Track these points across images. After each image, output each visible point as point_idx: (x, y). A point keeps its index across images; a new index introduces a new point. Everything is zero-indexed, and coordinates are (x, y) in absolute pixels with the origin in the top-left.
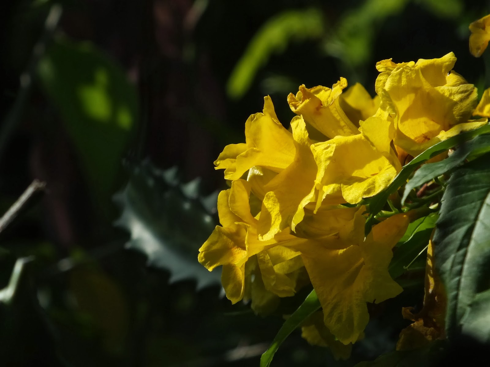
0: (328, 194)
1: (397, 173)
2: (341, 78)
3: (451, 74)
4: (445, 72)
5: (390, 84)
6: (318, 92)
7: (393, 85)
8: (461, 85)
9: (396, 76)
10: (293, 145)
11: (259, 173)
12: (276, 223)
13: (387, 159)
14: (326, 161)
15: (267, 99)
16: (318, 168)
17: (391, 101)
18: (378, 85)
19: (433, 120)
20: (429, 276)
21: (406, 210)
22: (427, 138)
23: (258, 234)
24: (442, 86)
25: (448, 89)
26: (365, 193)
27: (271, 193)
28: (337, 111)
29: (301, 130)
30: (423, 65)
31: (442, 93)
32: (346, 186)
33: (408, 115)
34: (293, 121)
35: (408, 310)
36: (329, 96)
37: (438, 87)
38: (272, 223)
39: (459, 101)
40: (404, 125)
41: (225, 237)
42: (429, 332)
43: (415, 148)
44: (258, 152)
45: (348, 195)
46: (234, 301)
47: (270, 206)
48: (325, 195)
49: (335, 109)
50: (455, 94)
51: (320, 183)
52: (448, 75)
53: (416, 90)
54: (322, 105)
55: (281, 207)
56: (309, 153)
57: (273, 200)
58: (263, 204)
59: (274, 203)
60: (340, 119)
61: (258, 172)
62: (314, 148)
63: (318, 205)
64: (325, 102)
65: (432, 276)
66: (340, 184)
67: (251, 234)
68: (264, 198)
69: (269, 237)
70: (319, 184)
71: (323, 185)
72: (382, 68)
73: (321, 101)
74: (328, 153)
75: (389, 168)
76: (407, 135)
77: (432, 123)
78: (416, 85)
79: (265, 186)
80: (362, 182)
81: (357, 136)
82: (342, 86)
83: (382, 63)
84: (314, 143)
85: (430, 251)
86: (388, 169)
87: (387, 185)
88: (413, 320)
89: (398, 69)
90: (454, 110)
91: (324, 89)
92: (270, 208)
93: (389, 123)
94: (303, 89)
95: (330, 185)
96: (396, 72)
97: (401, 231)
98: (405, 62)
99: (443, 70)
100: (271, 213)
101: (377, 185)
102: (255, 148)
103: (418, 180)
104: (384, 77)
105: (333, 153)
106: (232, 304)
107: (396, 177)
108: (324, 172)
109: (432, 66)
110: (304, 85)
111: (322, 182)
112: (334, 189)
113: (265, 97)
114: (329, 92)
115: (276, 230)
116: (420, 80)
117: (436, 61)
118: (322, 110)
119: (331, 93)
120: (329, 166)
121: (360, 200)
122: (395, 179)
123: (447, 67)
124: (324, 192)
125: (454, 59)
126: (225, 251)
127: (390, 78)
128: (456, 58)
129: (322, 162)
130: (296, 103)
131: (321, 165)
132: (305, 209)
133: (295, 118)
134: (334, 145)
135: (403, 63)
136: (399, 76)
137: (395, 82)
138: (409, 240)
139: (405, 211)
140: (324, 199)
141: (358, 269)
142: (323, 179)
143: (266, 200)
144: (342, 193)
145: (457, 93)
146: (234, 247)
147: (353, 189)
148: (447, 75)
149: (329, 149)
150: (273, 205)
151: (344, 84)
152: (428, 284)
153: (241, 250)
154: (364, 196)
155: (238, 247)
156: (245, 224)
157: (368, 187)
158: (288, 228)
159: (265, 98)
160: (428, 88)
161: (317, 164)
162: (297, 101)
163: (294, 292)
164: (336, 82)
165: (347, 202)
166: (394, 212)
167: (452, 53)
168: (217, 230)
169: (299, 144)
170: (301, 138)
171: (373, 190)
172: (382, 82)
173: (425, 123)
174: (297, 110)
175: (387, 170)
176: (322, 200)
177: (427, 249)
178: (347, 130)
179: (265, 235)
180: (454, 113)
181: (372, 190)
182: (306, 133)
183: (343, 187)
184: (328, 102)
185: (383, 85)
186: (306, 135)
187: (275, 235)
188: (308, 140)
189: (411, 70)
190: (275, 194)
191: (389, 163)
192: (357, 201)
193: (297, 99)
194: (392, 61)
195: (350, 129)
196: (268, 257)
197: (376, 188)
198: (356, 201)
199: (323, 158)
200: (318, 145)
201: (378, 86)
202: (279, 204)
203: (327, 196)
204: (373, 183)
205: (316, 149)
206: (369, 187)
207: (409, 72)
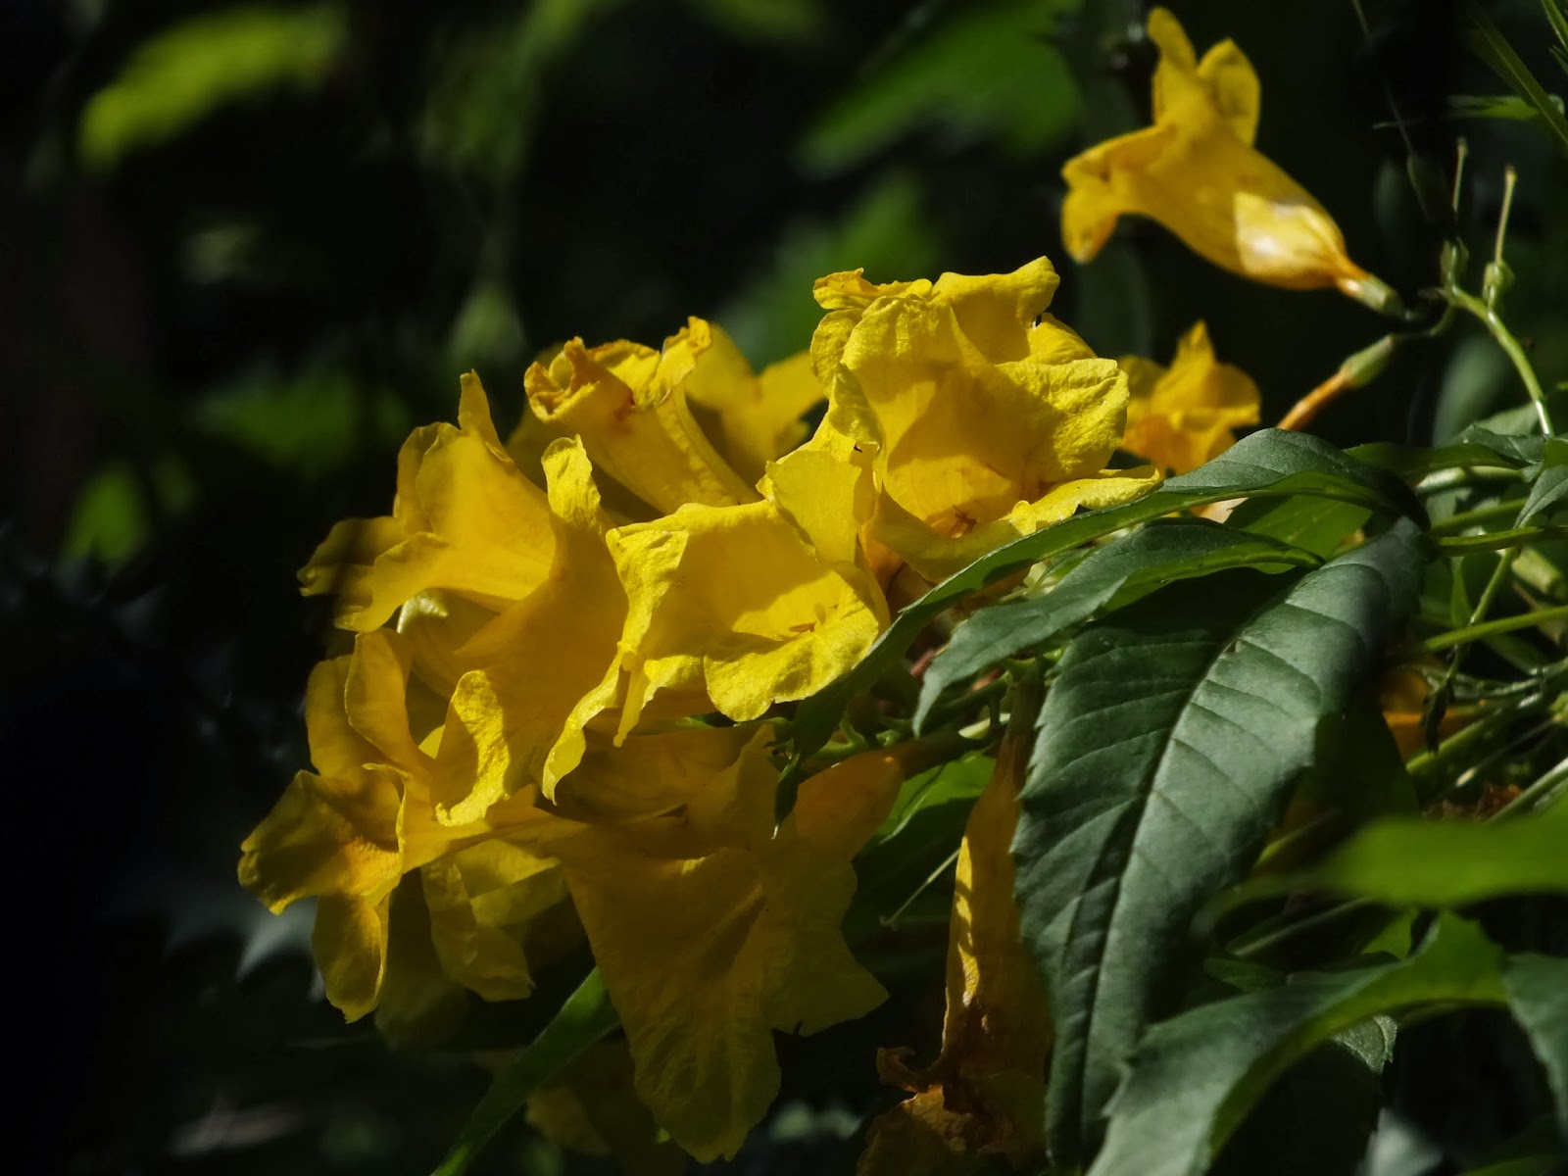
0: (661, 688)
1: (881, 631)
2: (692, 319)
3: (1043, 326)
4: (1025, 319)
5: (860, 350)
6: (617, 359)
7: (868, 351)
8: (1075, 362)
9: (877, 325)
10: (548, 529)
11: (433, 609)
12: (490, 769)
13: (846, 584)
14: (656, 582)
15: (470, 381)
16: (631, 605)
17: (865, 403)
18: (818, 349)
19: (990, 467)
20: (961, 950)
21: (888, 739)
22: (966, 519)
23: (434, 806)
24: (1019, 360)
25: (1037, 373)
26: (779, 688)
27: (475, 676)
28: (679, 422)
29: (577, 483)
30: (957, 293)
31: (1018, 382)
32: (720, 663)
33: (914, 446)
34: (551, 454)
35: (896, 1058)
36: (653, 375)
37: (1008, 364)
38: (480, 768)
39: (1070, 411)
40: (896, 478)
41: (324, 809)
42: (957, 1128)
43: (938, 552)
44: (442, 546)
45: (725, 693)
46: (353, 1013)
47: (472, 716)
48: (654, 691)
49: (673, 417)
50: (1058, 389)
51: (634, 651)
52: (1034, 328)
53: (940, 371)
54: (632, 402)
55: (507, 721)
56: (604, 555)
57: (482, 697)
58: (452, 706)
59: (486, 706)
60: (687, 449)
61: (431, 607)
62: (620, 542)
63: (629, 719)
64: (641, 391)
65: (973, 953)
66: (701, 655)
67: (414, 804)
68: (453, 692)
69: (469, 814)
70: (630, 653)
71: (645, 658)
72: (833, 297)
73: (630, 390)
74: (663, 559)
75: (855, 612)
76: (904, 507)
77: (986, 473)
78: (939, 354)
79: (456, 652)
80: (770, 653)
81: (753, 509)
82: (696, 345)
83: (831, 282)
84: (618, 525)
85: (965, 873)
86: (850, 613)
87: (850, 664)
88: (910, 1088)
89: (884, 303)
90: (1055, 437)
91: (637, 353)
92: (475, 723)
93: (858, 471)
94: (575, 353)
95: (668, 659)
96: (878, 313)
97: (880, 805)
98: (901, 281)
99: (1019, 312)
100: (477, 737)
101: (817, 664)
102: (430, 535)
103: (962, 656)
104: (838, 326)
105: (678, 559)
106: (348, 1023)
107: (879, 642)
108: (648, 619)
109: (984, 296)
110: (578, 341)
111: (641, 647)
112: (680, 671)
113: (462, 376)
114: (653, 359)
115: (492, 791)
116: (952, 339)
117: (995, 282)
118: (634, 420)
119: (661, 365)
120: (665, 599)
121: (763, 708)
122: (876, 646)
123: (1032, 301)
124: (646, 682)
125: (1053, 278)
126: (325, 852)
127: (860, 329)
128: (1057, 276)
129: (645, 586)
130: (552, 394)
131: (638, 596)
132: (589, 731)
133: (557, 444)
134: (684, 536)
135: (895, 284)
136: (887, 325)
137: (874, 343)
138: (895, 833)
139: (886, 744)
140: (649, 703)
141: (745, 923)
142: (645, 638)
143: (459, 695)
144: (706, 687)
145: (1063, 384)
146: (353, 839)
147: (742, 673)
148: (1031, 326)
149: (667, 547)
150: (483, 713)
151: (703, 339)
152: (960, 976)
153: (376, 850)
154: (776, 698)
155: (365, 841)
156: (397, 770)
157: (789, 668)
158: (530, 788)
159: (464, 379)
160: (978, 364)
161: (627, 590)
162: (553, 389)
163: (530, 987)
164: (675, 332)
165: (724, 713)
166: (850, 745)
167: (1043, 258)
168: (301, 786)
169: (568, 527)
170: (576, 509)
171: (806, 681)
172: (832, 341)
173: (964, 472)
174: (553, 417)
175: (848, 619)
176: (644, 705)
177: (955, 863)
178: (710, 484)
179: (456, 806)
180: (1056, 447)
181: (802, 678)
182: (594, 493)
183: (708, 666)
184: (647, 392)
185: (835, 352)
186: (593, 499)
187: (491, 809)
188: (599, 515)
189: (923, 307)
190: (489, 678)
191: (855, 597)
192: (752, 714)
193: (555, 384)
194: (864, 276)
195: (719, 479)
196: (455, 874)
197: (814, 672)
198: (751, 711)
199: (647, 573)
200: (631, 533)
201: (819, 352)
202: (501, 710)
203: (661, 693)
204: (806, 657)
205: (624, 546)
206: (793, 670)
207: (918, 314)
